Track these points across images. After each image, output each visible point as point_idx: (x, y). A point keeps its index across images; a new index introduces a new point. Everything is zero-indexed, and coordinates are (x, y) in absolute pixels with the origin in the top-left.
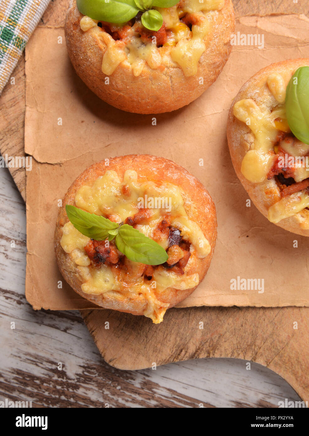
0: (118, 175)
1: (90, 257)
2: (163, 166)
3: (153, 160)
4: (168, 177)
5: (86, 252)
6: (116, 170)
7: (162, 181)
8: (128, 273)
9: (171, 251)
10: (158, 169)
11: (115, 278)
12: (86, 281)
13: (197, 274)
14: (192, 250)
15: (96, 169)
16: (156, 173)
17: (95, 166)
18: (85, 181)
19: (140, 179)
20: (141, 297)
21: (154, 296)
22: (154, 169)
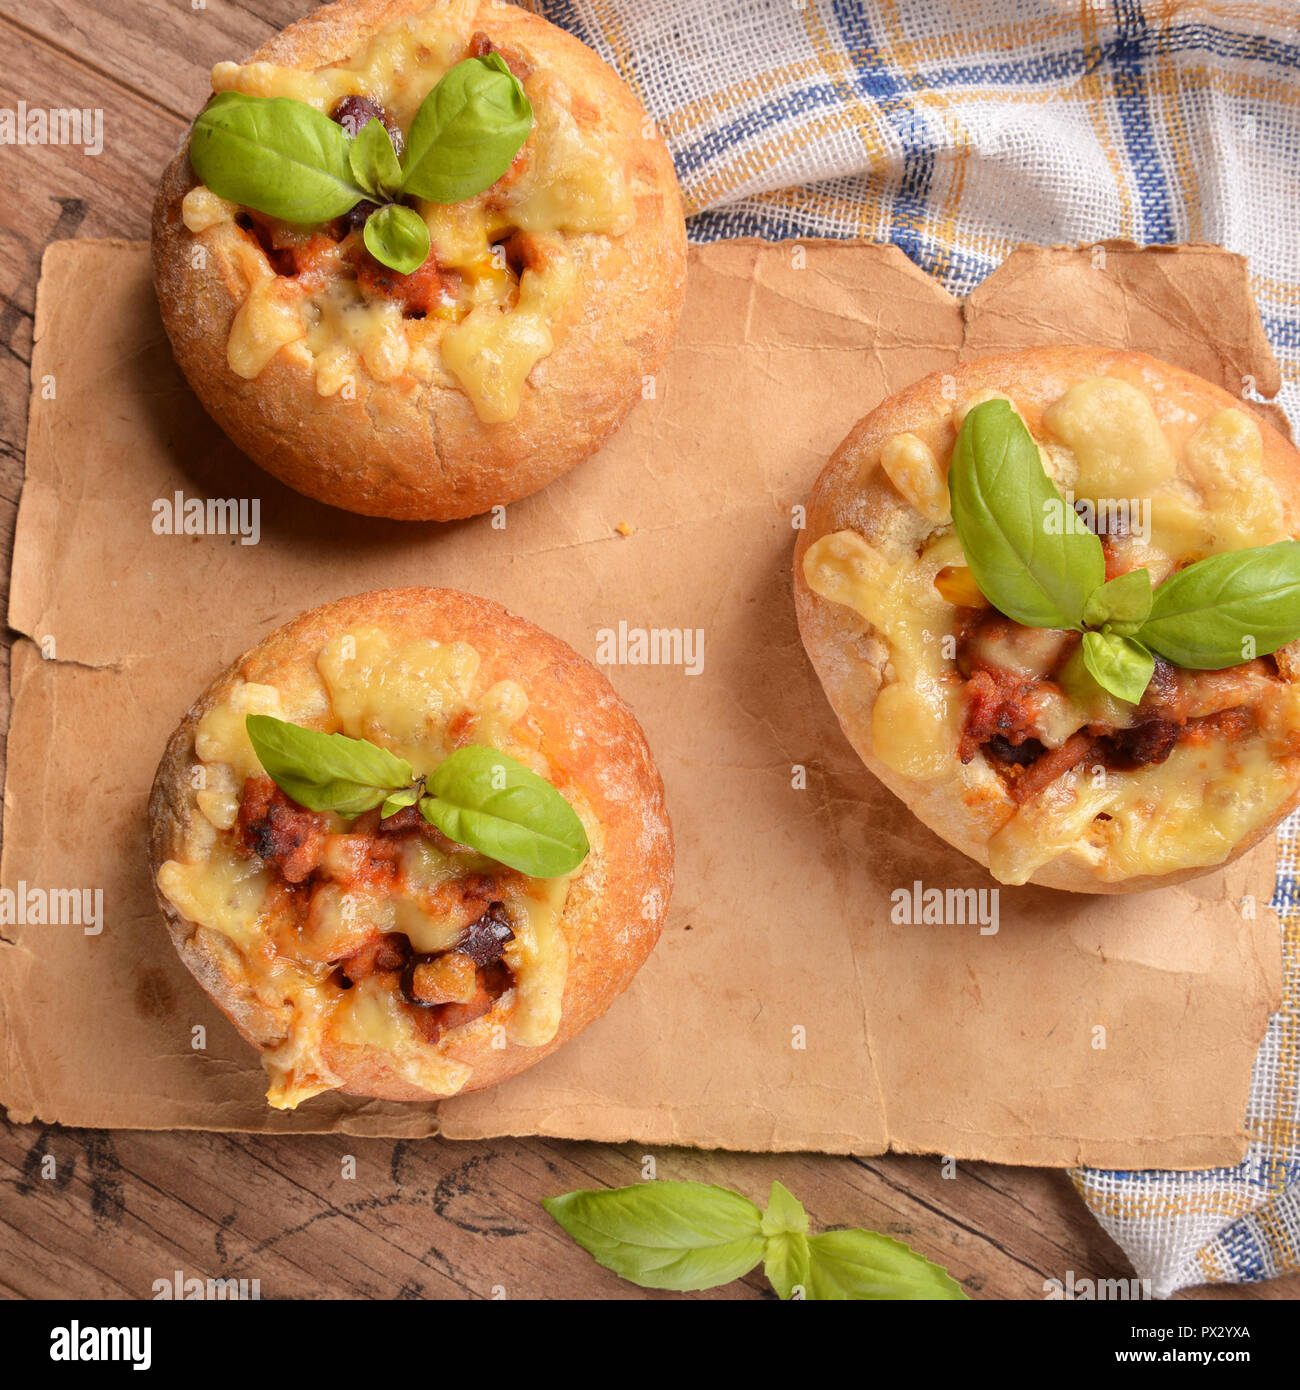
0: (479, 674)
1: (242, 815)
2: (610, 743)
3: (602, 704)
4: (595, 779)
5: (246, 793)
6: (484, 657)
7: (571, 778)
8: (300, 929)
9: (447, 963)
10: (590, 740)
11: (260, 913)
12: (184, 860)
13: (470, 1071)
14: (505, 1002)
15: (446, 611)
16: (574, 746)
17: (449, 600)
18: (393, 618)
19: (523, 729)
20: (286, 1014)
21: (319, 1038)
22: (580, 733)
